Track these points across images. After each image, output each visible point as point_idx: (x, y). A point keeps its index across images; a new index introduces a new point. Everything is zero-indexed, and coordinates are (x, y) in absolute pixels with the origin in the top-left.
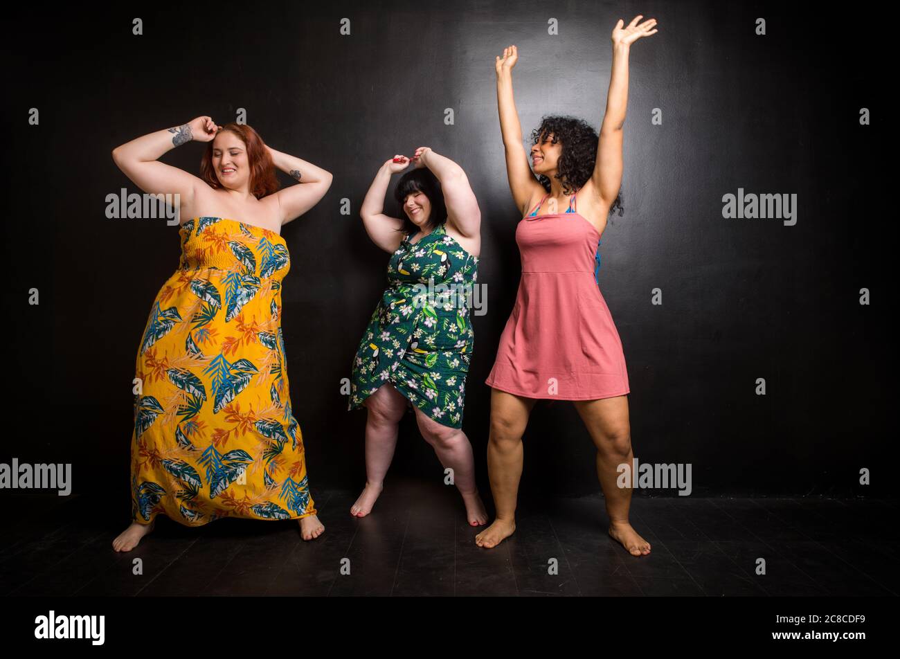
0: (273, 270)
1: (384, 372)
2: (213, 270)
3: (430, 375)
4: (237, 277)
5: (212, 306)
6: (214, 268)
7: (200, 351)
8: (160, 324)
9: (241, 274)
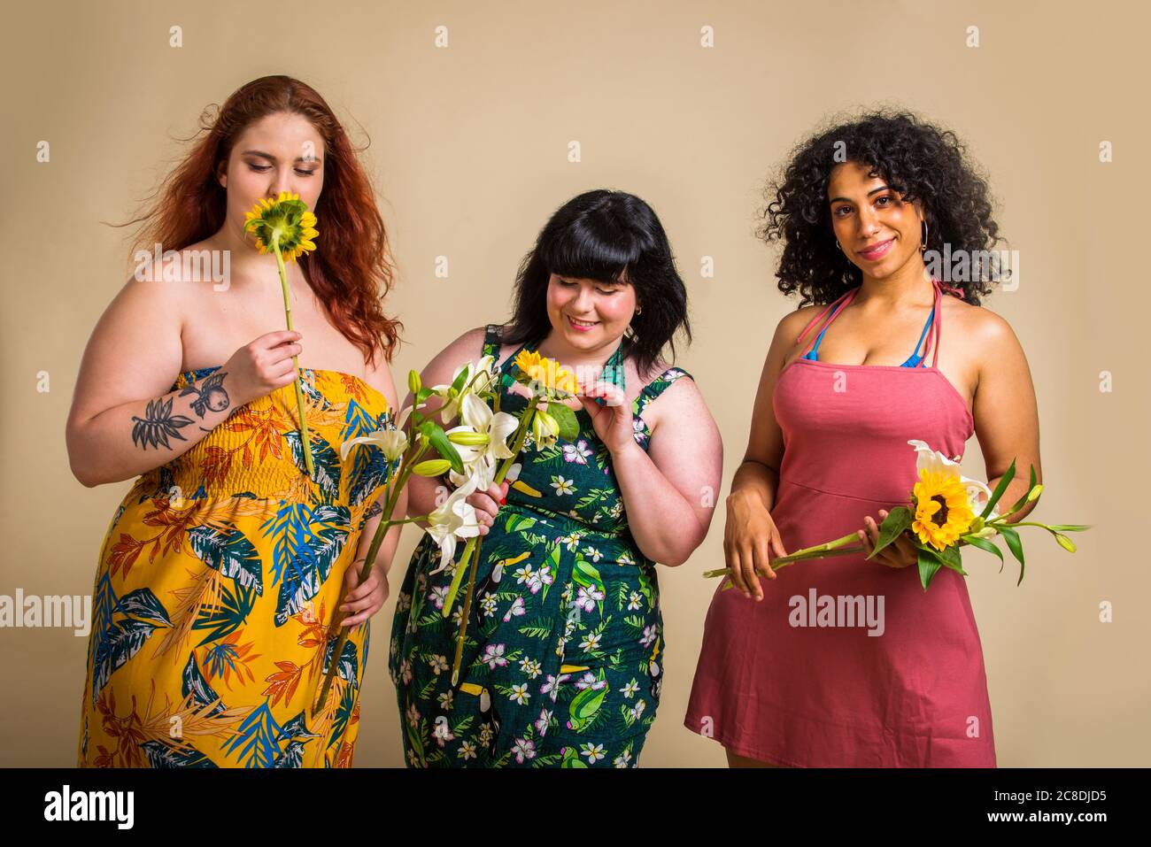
0: (374, 484)
1: (522, 743)
2: (244, 500)
3: (580, 750)
4: (302, 515)
5: (242, 587)
6: (248, 494)
7: (217, 697)
8: (119, 633)
9: (311, 507)
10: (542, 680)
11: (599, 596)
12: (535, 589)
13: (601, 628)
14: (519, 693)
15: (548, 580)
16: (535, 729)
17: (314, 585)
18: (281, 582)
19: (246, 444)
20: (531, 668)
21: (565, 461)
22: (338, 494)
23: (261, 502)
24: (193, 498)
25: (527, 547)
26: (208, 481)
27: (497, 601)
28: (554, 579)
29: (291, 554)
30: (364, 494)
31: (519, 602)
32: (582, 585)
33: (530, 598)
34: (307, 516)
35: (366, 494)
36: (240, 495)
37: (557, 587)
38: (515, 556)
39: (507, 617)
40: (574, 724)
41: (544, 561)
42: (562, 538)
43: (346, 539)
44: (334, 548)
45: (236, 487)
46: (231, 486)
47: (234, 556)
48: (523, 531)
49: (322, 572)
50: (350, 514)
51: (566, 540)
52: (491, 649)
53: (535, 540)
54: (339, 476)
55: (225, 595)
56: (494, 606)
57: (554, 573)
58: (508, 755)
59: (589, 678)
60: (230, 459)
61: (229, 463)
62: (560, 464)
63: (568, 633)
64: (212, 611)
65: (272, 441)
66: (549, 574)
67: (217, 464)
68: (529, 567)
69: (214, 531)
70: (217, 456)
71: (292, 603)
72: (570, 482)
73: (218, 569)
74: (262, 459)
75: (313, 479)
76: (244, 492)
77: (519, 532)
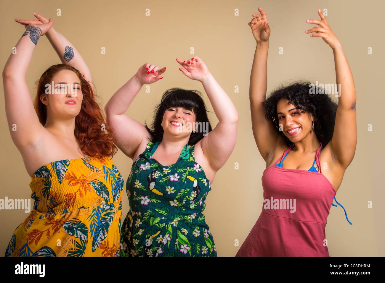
11: (189, 248)
12: (165, 243)
15: (169, 239)
17: (104, 234)
18: (93, 236)
19: (79, 189)
21: (170, 181)
22: (109, 199)
23: (87, 209)
24: (63, 214)
25: (158, 229)
26: (68, 206)
27: (152, 251)
28: (171, 238)
29: (96, 225)
30: (117, 197)
32: (182, 244)
33: (164, 247)
35: (118, 197)
36: (80, 208)
38: (155, 233)
41: (166, 232)
42: (171, 222)
43: (114, 215)
44: (110, 219)
45: (78, 206)
46: (77, 206)
47: (79, 230)
48: (156, 224)
50: (114, 205)
51: (172, 223)
53: (161, 226)
54: (109, 193)
55: (77, 244)
56: (152, 254)
57: (171, 236)
60: (75, 196)
61: (76, 197)
62: (168, 182)
64: (73, 251)
65: (87, 186)
66: (169, 237)
67: (71, 199)
68: (161, 236)
69: (71, 222)
70: (70, 196)
71: (97, 243)
72: (173, 188)
73: (74, 236)
74: (86, 193)
75: (101, 196)
76: (81, 207)
77: (155, 225)
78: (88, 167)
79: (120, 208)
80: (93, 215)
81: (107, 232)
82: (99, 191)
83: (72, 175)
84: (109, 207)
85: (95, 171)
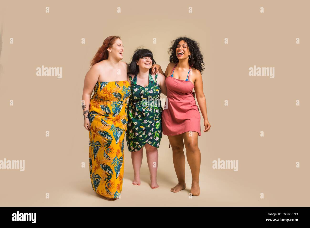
10: (152, 124)
13: (159, 115)
14: (149, 126)
16: (151, 131)
17: (118, 113)
20: (150, 122)
31: (149, 113)
34: (117, 103)
37: (153, 110)
39: (147, 116)
40: (156, 128)
49: (120, 111)
52: (145, 121)
58: (147, 135)
59: (158, 121)
63: (155, 116)
72: (151, 96)
78: (116, 86)
79: (126, 103)
80: (114, 105)
81: (120, 112)
82: (117, 97)
83: (106, 89)
84: (121, 102)
85: (118, 88)
